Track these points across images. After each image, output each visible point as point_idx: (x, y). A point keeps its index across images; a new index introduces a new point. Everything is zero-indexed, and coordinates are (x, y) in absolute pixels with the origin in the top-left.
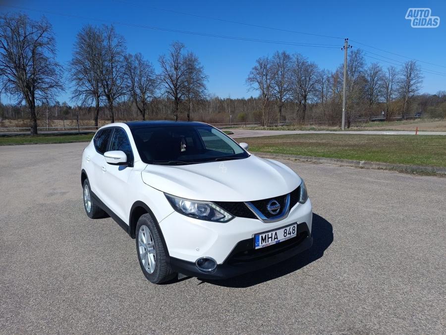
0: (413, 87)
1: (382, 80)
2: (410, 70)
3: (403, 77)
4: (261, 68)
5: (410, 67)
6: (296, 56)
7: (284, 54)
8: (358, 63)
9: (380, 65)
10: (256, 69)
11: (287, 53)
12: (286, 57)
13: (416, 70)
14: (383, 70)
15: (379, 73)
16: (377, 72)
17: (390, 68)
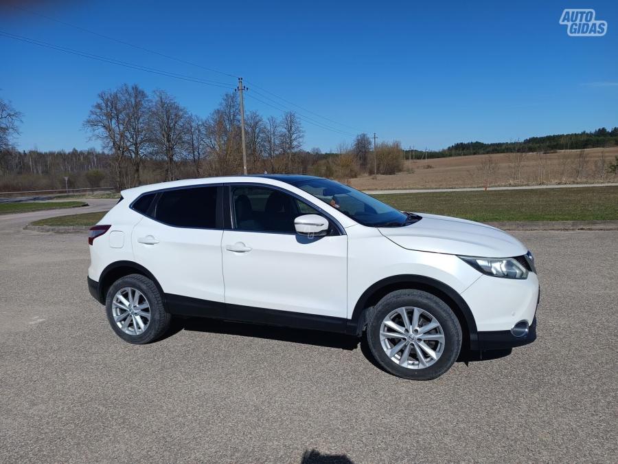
0: (295, 143)
1: (264, 132)
2: (290, 122)
3: (284, 130)
4: (107, 106)
5: (289, 119)
6: (158, 94)
7: (135, 88)
8: (236, 109)
9: (260, 113)
10: (99, 106)
11: (140, 88)
12: (138, 93)
13: (296, 123)
14: (264, 120)
15: (260, 123)
16: (257, 123)
17: (271, 118)
